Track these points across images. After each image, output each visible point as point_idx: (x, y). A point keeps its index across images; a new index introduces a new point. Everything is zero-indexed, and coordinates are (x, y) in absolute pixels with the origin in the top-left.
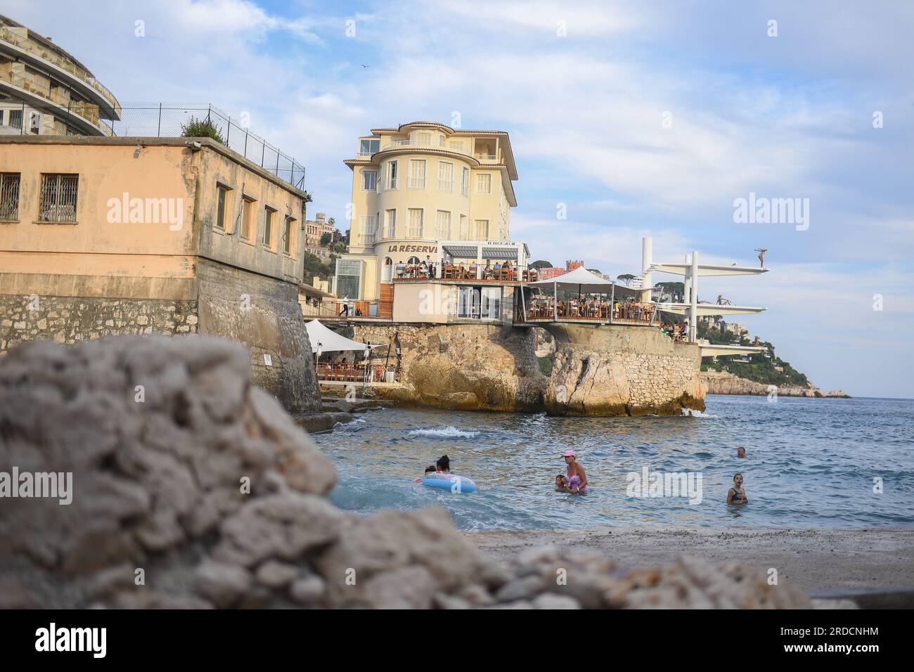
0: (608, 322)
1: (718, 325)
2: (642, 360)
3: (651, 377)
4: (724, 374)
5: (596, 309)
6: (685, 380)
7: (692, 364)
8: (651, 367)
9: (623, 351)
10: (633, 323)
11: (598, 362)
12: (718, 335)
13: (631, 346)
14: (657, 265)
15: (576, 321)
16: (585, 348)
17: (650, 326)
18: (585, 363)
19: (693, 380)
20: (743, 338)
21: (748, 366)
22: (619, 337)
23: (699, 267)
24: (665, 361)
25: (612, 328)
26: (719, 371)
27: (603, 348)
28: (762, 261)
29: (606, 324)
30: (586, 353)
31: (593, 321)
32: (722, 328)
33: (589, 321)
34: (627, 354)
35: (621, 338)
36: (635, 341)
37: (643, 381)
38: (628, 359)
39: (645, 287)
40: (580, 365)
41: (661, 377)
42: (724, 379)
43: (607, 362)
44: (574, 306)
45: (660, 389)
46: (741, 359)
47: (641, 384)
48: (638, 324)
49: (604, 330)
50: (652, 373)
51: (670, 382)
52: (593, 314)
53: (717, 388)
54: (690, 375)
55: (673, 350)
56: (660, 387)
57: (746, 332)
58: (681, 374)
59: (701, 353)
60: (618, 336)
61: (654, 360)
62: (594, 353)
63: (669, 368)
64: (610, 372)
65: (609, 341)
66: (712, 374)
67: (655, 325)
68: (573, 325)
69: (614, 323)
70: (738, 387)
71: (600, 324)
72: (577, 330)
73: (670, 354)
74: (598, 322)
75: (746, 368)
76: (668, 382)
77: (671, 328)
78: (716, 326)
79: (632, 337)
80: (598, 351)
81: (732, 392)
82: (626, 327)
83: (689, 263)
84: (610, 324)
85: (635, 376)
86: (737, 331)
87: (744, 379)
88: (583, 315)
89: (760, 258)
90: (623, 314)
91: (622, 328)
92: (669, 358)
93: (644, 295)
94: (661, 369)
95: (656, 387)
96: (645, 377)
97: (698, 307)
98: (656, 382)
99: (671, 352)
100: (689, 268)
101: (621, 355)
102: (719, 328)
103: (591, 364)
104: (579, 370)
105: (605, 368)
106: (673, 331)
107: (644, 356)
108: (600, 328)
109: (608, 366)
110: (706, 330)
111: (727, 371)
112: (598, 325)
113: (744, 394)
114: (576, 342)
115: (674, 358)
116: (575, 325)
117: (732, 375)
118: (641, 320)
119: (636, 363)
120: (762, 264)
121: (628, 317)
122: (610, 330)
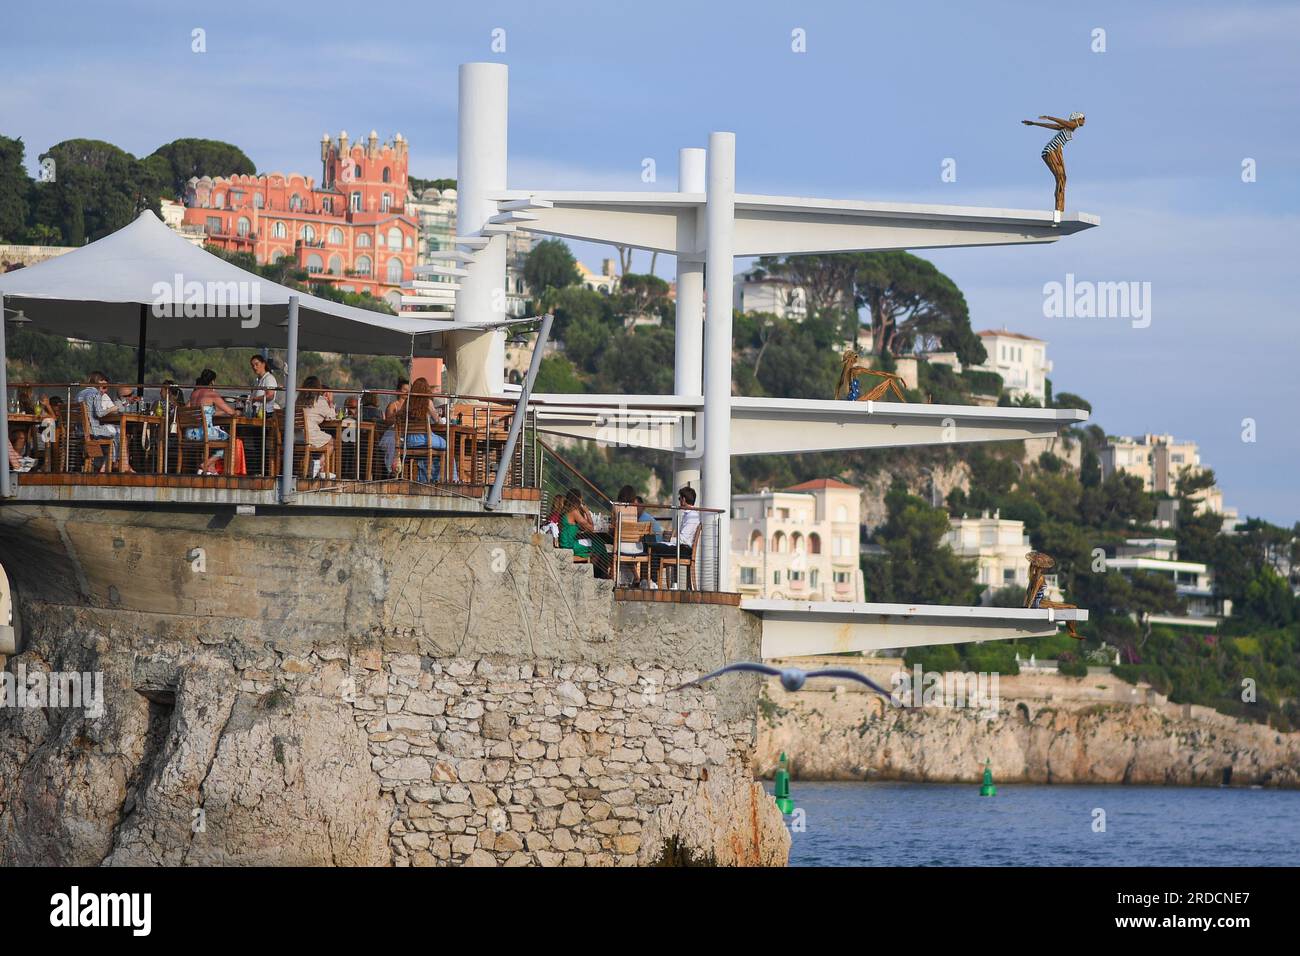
0: (269, 497)
1: (1068, 446)
2: (450, 687)
3: (499, 772)
4: (1099, 686)
5: (213, 432)
6: (672, 782)
7: (711, 700)
8: (499, 721)
9: (356, 645)
10: (399, 502)
11: (227, 702)
12: (1065, 494)
13: (396, 616)
14: (529, 207)
15: (107, 494)
16: (162, 631)
17: (487, 513)
18: (164, 704)
19: (717, 781)
20: (1188, 506)
21: (1212, 644)
22: (333, 573)
23: (742, 212)
24: (567, 688)
25: (299, 527)
26: (1073, 669)
27: (251, 629)
28: (1060, 178)
29: (262, 510)
30: (165, 657)
31: (193, 496)
32: (1089, 460)
33: (172, 495)
34: (373, 657)
35: (342, 577)
36: (412, 593)
37: (458, 793)
38: (380, 685)
39: (473, 317)
40: (136, 722)
41: (550, 768)
42: (1099, 711)
43: (272, 701)
44: (105, 420)
45: (544, 832)
46: (1180, 611)
47: (444, 810)
48: (424, 503)
49: (253, 539)
50: (503, 749)
51: (598, 795)
52: (188, 461)
53: (1065, 755)
54: (698, 757)
55: (606, 629)
56: (547, 819)
57: (1206, 480)
58: (655, 750)
59: (756, 642)
60: (326, 566)
61: (510, 682)
62: (205, 659)
63: (587, 721)
64: (289, 752)
65: (283, 597)
66: (1041, 690)
67: (513, 507)
68: (97, 515)
69: (301, 500)
70: (1166, 750)
71: (230, 509)
72: (118, 543)
73: (595, 653)
74: (222, 497)
75: (1207, 654)
76: (589, 794)
77: (598, 521)
78: (1059, 451)
79: (398, 574)
80: (228, 647)
81: (1138, 776)
82: (366, 524)
83: (693, 191)
84: (284, 510)
85: (419, 767)
86: (1161, 474)
87: (1195, 710)
88: (143, 464)
89: (1052, 160)
91: (342, 529)
92: (590, 673)
93: (467, 353)
94: (551, 731)
95: (523, 822)
96: (469, 770)
97: (737, 413)
98: (525, 798)
99: (600, 640)
100: (691, 215)
101: (345, 665)
102: (1075, 460)
103: (190, 715)
104: (132, 744)
105: (259, 734)
106: (608, 537)
107: (461, 668)
108: (230, 528)
109: (278, 725)
110: (1007, 473)
111: (1116, 672)
112: (223, 514)
113: (1198, 782)
114: (114, 603)
115: (620, 675)
116: (109, 514)
117: (1137, 692)
118: (439, 485)
119: (416, 701)
120: (1059, 193)
121: (383, 474)
122: (288, 541)
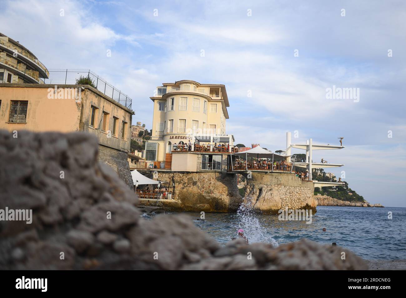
0: (271, 171)
1: (322, 174)
2: (287, 189)
3: (291, 197)
4: (325, 196)
5: (266, 165)
6: (307, 198)
7: (310, 191)
8: (291, 192)
9: (278, 185)
10: (282, 172)
11: (267, 190)
12: (322, 178)
13: (282, 182)
14: (293, 145)
15: (256, 171)
16: (260, 183)
17: (290, 173)
18: (261, 190)
19: (311, 198)
20: (333, 179)
21: (336, 192)
22: (276, 178)
23: (313, 146)
24: (297, 189)
25: (273, 174)
26: (323, 195)
27: (269, 183)
28: (341, 143)
29: (270, 172)
30: (261, 186)
31: (264, 171)
32: (324, 175)
33: (262, 171)
34: (280, 186)
35: (277, 178)
36: (283, 180)
37: (287, 199)
38: (280, 189)
39: (288, 155)
40: (258, 191)
41: (296, 197)
42: (325, 199)
43: (271, 190)
44: (255, 164)
45: (295, 202)
46: (333, 189)
47: (286, 200)
48: (285, 172)
49: (269, 175)
50: (291, 195)
51: (300, 199)
52: (264, 168)
53: (322, 203)
54: (309, 196)
55: (301, 184)
56: (296, 201)
57: (335, 177)
58: (305, 195)
59: (314, 185)
60: (275, 178)
61: (292, 189)
62: (264, 186)
63: (299, 192)
64: (272, 194)
65: (272, 180)
66: (319, 197)
67: (293, 172)
68: (255, 172)
69: (274, 171)
70: (332, 202)
71: (267, 172)
72: (257, 175)
73: (300, 186)
74: (266, 171)
75: (335, 193)
76: (299, 199)
77: (300, 174)
78: (321, 174)
79: (282, 178)
80: (266, 185)
81: (329, 205)
82: (279, 174)
83: (308, 144)
84: (272, 172)
85: (284, 196)
86: (331, 176)
87: (334, 199)
88: (259, 168)
89: (341, 141)
90: (278, 168)
91: (277, 174)
92: (299, 188)
93: (288, 159)
94: (296, 193)
95: (293, 201)
96: (289, 197)
97: (312, 164)
98: (293, 199)
99: (300, 185)
100: (308, 146)
101: (277, 187)
102: (322, 175)
103: (263, 191)
104: (258, 193)
105: (270, 193)
106: (301, 176)
107: (288, 187)
108: (267, 174)
109: (271, 192)
110: (316, 176)
111: (327, 195)
112: (266, 173)
113: (335, 206)
114: (256, 181)
115: (302, 188)
116: (256, 173)
117: (329, 197)
118: (286, 170)
119: (284, 190)
120: (341, 144)
121: (280, 169)
122: (272, 175)
